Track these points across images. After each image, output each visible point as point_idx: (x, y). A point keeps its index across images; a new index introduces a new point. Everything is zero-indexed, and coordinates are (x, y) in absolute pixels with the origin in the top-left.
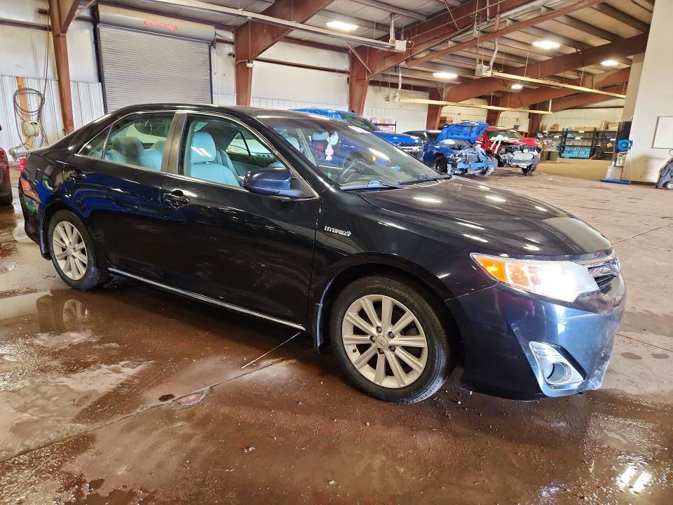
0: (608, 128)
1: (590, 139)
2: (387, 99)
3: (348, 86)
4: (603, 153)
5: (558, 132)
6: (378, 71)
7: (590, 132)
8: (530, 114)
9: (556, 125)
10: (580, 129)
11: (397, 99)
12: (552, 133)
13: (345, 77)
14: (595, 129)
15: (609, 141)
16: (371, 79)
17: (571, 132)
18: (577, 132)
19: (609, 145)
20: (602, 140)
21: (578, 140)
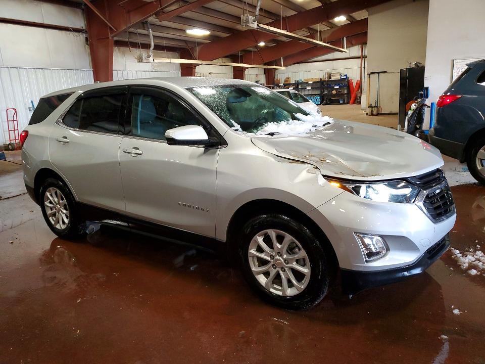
0: (330, 78)
1: (318, 88)
2: (140, 60)
3: (88, 47)
4: (330, 99)
5: (292, 84)
6: (123, 28)
7: (317, 82)
8: (265, 69)
9: (288, 78)
10: (309, 80)
11: (151, 59)
12: (287, 85)
13: (82, 37)
14: (321, 79)
15: (333, 89)
16: (115, 39)
17: (302, 83)
18: (307, 83)
19: (334, 92)
20: (327, 88)
21: (308, 90)
